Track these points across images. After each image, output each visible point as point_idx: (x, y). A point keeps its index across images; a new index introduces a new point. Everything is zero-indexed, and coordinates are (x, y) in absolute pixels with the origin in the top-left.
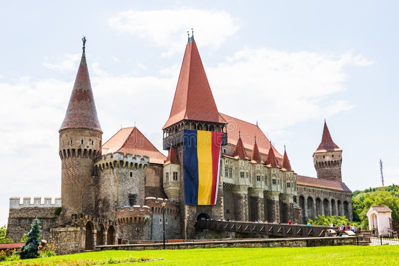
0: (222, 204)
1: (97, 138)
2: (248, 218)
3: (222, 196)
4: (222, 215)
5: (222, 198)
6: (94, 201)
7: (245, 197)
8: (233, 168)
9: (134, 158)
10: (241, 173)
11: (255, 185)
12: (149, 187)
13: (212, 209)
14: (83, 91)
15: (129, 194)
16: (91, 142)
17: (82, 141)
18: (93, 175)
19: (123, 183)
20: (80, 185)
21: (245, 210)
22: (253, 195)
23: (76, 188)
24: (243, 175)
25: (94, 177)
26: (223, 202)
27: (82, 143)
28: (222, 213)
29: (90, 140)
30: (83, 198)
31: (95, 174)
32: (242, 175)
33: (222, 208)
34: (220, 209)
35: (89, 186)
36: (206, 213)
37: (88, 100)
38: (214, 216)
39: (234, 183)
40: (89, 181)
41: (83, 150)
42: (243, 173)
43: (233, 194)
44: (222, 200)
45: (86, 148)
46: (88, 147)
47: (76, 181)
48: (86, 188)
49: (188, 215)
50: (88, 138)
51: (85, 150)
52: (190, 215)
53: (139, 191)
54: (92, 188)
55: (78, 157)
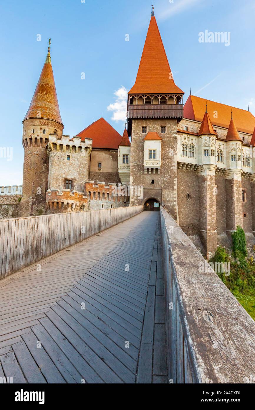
0: (176, 187)
1: (50, 127)
2: (215, 203)
3: (176, 177)
4: (175, 199)
5: (176, 179)
6: (45, 187)
7: (211, 179)
8: (196, 146)
9: (72, 140)
10: (205, 151)
11: (228, 166)
12: (105, 173)
13: (163, 193)
14: (41, 85)
15: (65, 178)
16: (42, 131)
17: (34, 130)
18: (44, 163)
19: (57, 167)
20: (31, 172)
21: (211, 193)
22: (228, 178)
23: (28, 175)
24: (208, 153)
25: (46, 164)
26: (176, 184)
27: (34, 132)
28: (175, 197)
29: (41, 129)
30: (34, 184)
31: (47, 162)
32: (206, 153)
33: (176, 192)
34: (173, 193)
35: (41, 173)
36: (155, 197)
37: (45, 93)
38: (164, 201)
39: (196, 163)
40: (41, 169)
41: (33, 139)
42: (208, 151)
43: (197, 176)
44: (176, 182)
45: (36, 136)
46: (38, 135)
47: (29, 169)
48: (37, 175)
49: (133, 200)
50: (39, 127)
51: (36, 139)
52: (135, 200)
53: (79, 175)
54: (43, 175)
55: (30, 146)
